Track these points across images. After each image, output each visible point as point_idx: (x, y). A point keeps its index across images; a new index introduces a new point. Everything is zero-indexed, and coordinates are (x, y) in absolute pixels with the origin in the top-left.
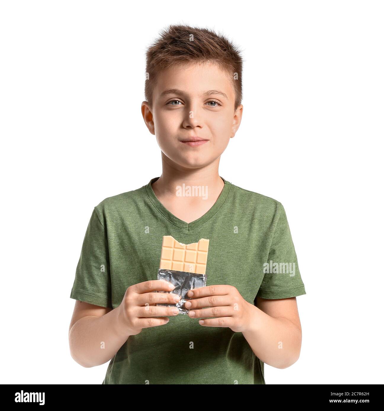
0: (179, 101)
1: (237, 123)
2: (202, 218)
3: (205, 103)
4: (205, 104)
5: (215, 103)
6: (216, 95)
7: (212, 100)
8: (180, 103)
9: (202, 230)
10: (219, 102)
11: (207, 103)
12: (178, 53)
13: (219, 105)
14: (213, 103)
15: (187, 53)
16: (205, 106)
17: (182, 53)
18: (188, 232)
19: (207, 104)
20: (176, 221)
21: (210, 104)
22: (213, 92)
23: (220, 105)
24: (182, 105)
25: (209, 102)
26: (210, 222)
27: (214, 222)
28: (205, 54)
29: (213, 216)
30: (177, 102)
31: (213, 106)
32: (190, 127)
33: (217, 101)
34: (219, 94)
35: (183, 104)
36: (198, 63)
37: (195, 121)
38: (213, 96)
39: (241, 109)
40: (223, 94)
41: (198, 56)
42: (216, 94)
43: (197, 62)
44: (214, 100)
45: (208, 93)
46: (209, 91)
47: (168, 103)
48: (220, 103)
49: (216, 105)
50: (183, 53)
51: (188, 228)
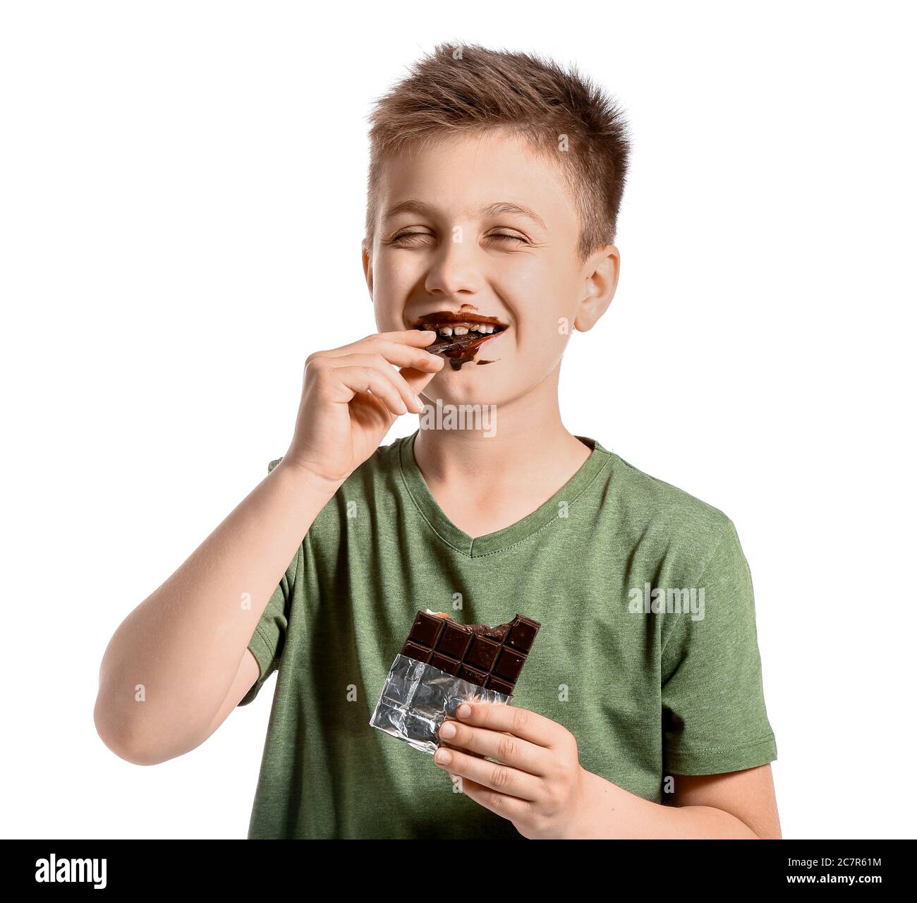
1: (600, 295)
2: (511, 529)
6: (513, 215)
9: (507, 559)
18: (470, 559)
20: (446, 530)
26: (531, 541)
27: (540, 544)
29: (540, 527)
34: (520, 214)
38: (507, 219)
39: (613, 258)
42: (514, 212)
46: (495, 204)
51: (470, 551)
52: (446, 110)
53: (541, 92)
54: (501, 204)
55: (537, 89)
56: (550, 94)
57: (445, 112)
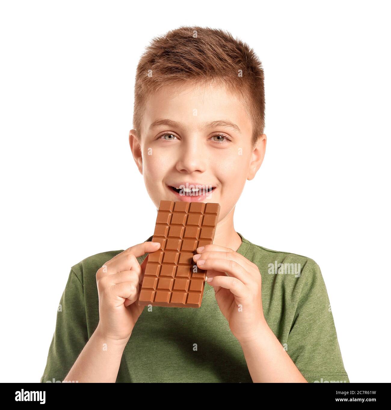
0: (174, 136)
1: (258, 160)
3: (209, 137)
4: (209, 139)
5: (223, 137)
6: (224, 127)
7: (218, 134)
8: (175, 138)
10: (227, 136)
11: (212, 137)
12: (169, 70)
13: (228, 140)
14: (220, 137)
15: (182, 70)
16: (209, 141)
17: (175, 71)
19: (213, 139)
21: (216, 138)
22: (219, 123)
23: (230, 141)
24: (178, 141)
25: (214, 136)
28: (207, 72)
30: (172, 136)
31: (221, 142)
32: (185, 171)
33: (224, 135)
34: (227, 126)
35: (178, 139)
36: (199, 84)
37: (192, 164)
38: (220, 128)
39: (264, 140)
40: (233, 125)
41: (198, 74)
42: (224, 125)
43: (196, 83)
44: (221, 134)
45: (212, 125)
46: (214, 122)
47: (160, 137)
48: (230, 138)
49: (225, 140)
50: (177, 71)
52: (187, 72)
53: (232, 57)
54: (217, 122)
55: (230, 56)
56: (237, 57)
57: (187, 73)
